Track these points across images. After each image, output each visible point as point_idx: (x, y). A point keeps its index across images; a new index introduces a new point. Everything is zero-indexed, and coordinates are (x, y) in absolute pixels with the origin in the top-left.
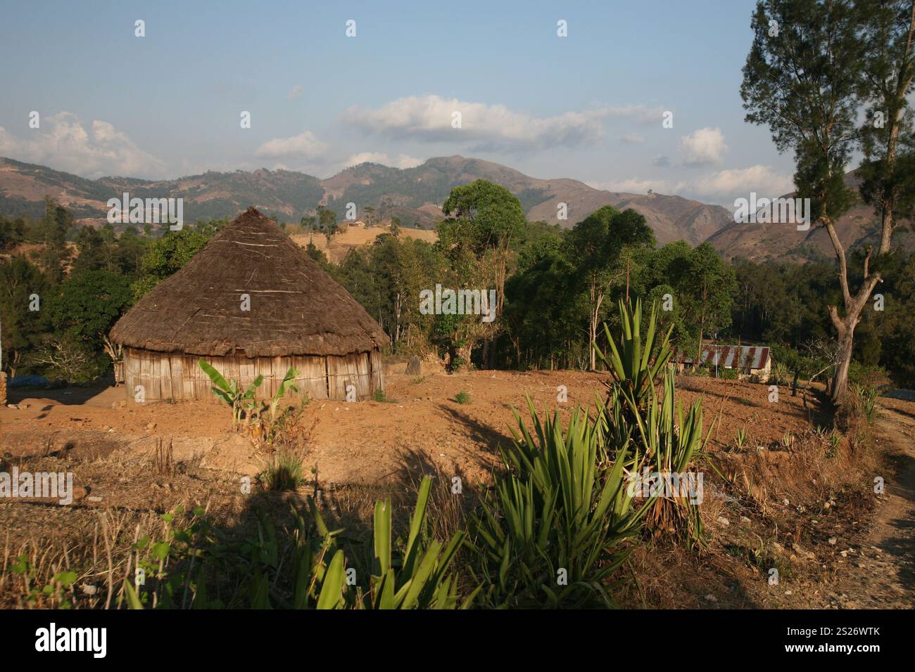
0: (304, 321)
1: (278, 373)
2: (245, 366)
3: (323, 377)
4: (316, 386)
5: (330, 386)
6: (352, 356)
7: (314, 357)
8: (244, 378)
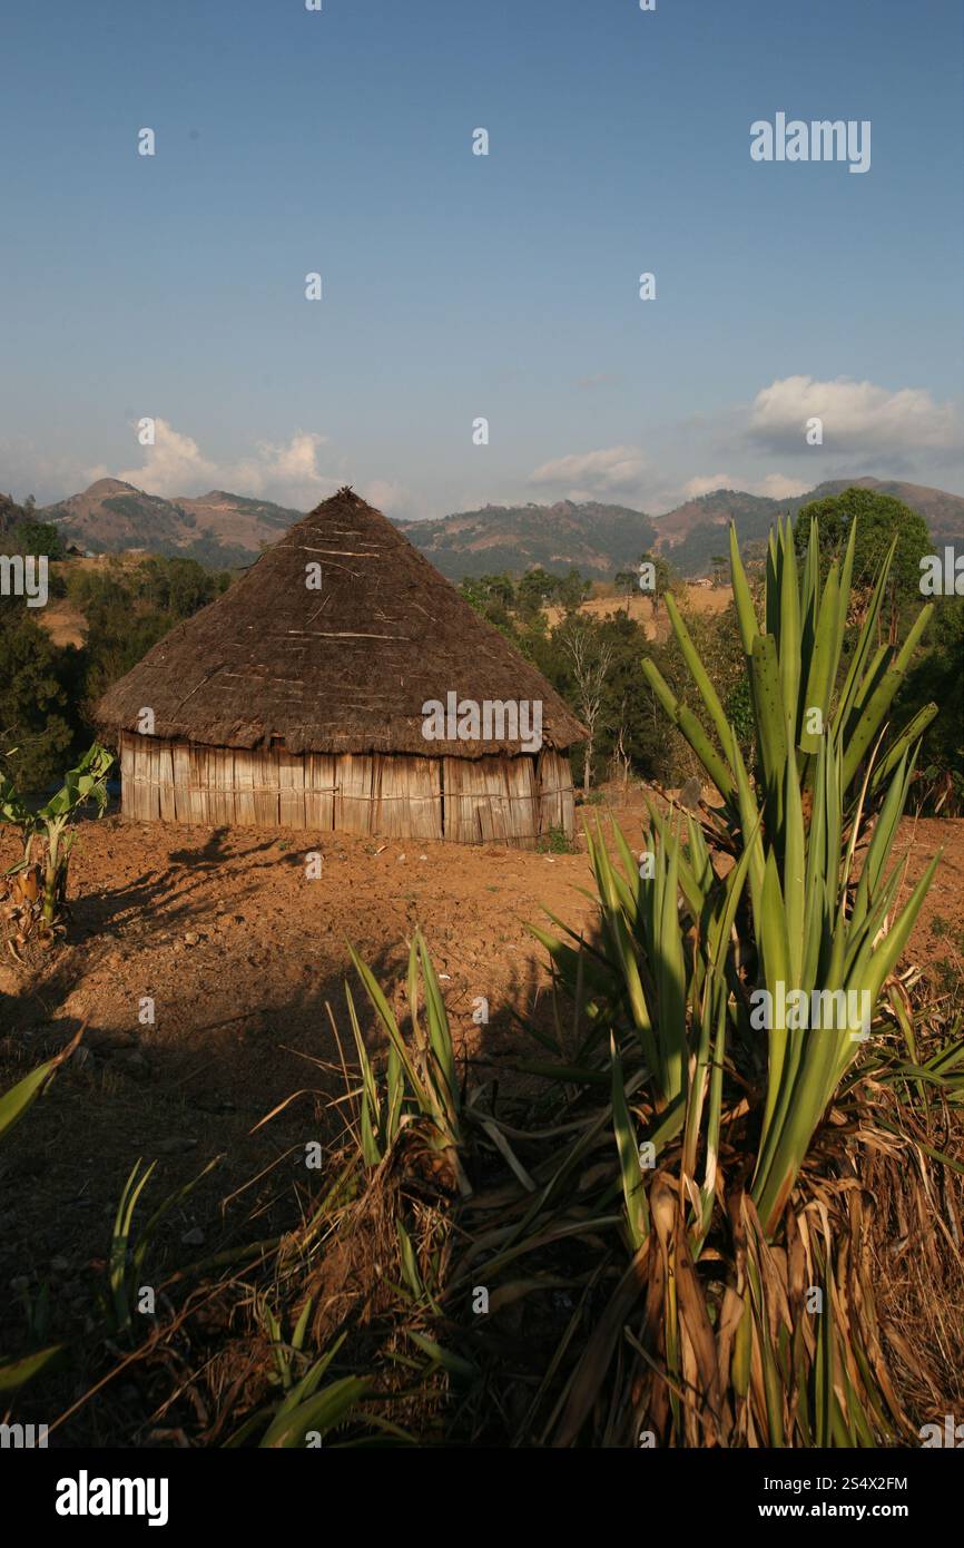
0: (403, 690)
1: (346, 785)
2: (289, 768)
3: (434, 797)
4: (421, 812)
5: (447, 816)
6: (499, 762)
7: (417, 759)
8: (286, 790)
